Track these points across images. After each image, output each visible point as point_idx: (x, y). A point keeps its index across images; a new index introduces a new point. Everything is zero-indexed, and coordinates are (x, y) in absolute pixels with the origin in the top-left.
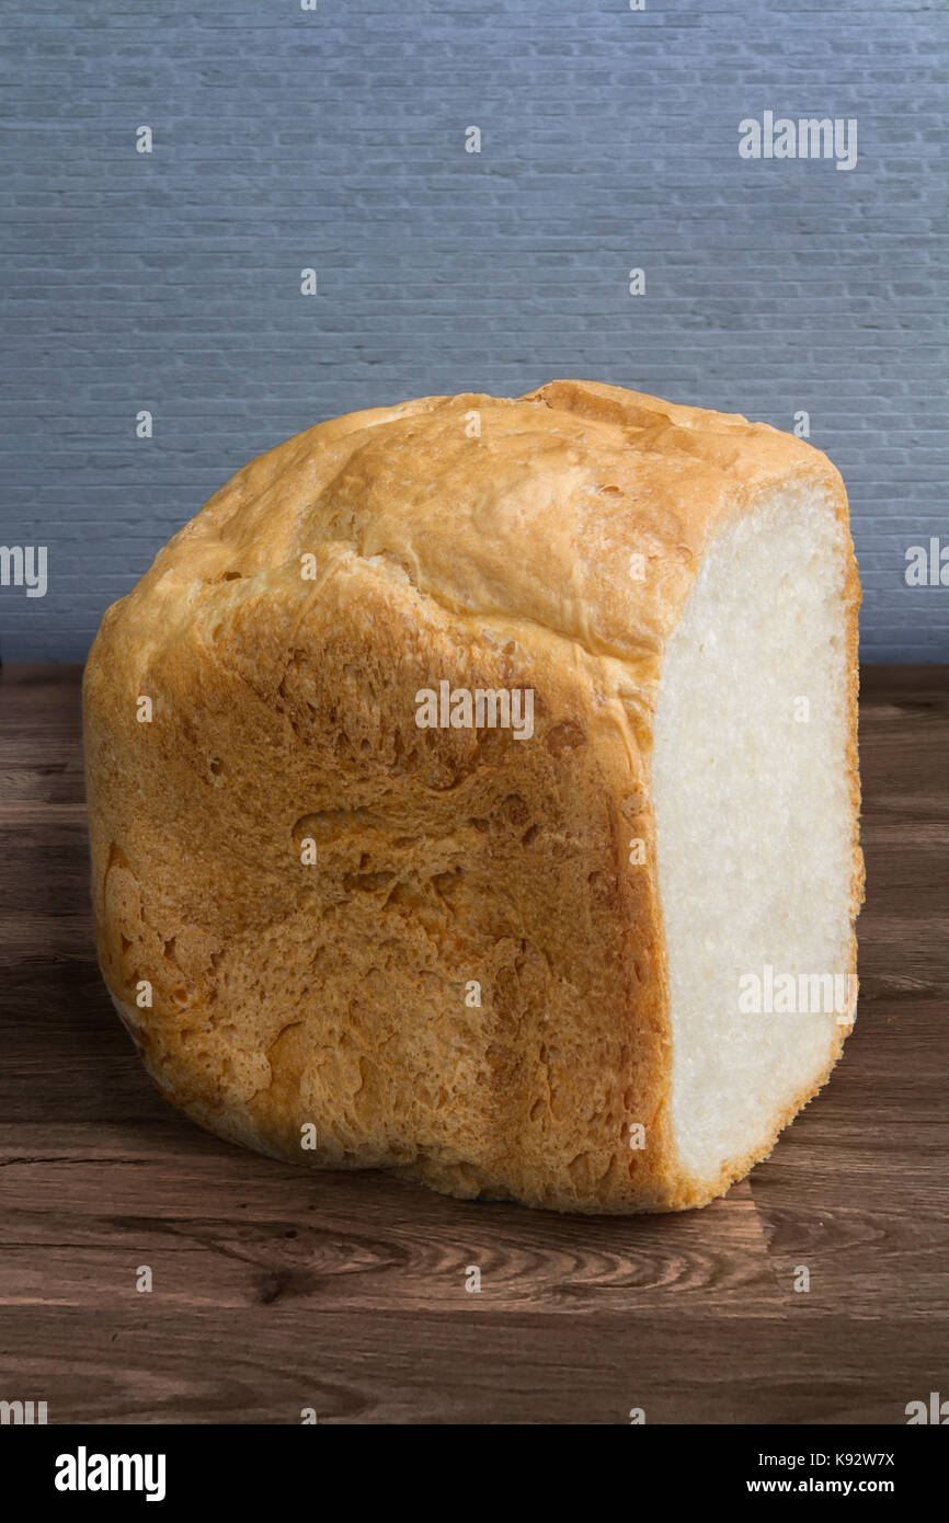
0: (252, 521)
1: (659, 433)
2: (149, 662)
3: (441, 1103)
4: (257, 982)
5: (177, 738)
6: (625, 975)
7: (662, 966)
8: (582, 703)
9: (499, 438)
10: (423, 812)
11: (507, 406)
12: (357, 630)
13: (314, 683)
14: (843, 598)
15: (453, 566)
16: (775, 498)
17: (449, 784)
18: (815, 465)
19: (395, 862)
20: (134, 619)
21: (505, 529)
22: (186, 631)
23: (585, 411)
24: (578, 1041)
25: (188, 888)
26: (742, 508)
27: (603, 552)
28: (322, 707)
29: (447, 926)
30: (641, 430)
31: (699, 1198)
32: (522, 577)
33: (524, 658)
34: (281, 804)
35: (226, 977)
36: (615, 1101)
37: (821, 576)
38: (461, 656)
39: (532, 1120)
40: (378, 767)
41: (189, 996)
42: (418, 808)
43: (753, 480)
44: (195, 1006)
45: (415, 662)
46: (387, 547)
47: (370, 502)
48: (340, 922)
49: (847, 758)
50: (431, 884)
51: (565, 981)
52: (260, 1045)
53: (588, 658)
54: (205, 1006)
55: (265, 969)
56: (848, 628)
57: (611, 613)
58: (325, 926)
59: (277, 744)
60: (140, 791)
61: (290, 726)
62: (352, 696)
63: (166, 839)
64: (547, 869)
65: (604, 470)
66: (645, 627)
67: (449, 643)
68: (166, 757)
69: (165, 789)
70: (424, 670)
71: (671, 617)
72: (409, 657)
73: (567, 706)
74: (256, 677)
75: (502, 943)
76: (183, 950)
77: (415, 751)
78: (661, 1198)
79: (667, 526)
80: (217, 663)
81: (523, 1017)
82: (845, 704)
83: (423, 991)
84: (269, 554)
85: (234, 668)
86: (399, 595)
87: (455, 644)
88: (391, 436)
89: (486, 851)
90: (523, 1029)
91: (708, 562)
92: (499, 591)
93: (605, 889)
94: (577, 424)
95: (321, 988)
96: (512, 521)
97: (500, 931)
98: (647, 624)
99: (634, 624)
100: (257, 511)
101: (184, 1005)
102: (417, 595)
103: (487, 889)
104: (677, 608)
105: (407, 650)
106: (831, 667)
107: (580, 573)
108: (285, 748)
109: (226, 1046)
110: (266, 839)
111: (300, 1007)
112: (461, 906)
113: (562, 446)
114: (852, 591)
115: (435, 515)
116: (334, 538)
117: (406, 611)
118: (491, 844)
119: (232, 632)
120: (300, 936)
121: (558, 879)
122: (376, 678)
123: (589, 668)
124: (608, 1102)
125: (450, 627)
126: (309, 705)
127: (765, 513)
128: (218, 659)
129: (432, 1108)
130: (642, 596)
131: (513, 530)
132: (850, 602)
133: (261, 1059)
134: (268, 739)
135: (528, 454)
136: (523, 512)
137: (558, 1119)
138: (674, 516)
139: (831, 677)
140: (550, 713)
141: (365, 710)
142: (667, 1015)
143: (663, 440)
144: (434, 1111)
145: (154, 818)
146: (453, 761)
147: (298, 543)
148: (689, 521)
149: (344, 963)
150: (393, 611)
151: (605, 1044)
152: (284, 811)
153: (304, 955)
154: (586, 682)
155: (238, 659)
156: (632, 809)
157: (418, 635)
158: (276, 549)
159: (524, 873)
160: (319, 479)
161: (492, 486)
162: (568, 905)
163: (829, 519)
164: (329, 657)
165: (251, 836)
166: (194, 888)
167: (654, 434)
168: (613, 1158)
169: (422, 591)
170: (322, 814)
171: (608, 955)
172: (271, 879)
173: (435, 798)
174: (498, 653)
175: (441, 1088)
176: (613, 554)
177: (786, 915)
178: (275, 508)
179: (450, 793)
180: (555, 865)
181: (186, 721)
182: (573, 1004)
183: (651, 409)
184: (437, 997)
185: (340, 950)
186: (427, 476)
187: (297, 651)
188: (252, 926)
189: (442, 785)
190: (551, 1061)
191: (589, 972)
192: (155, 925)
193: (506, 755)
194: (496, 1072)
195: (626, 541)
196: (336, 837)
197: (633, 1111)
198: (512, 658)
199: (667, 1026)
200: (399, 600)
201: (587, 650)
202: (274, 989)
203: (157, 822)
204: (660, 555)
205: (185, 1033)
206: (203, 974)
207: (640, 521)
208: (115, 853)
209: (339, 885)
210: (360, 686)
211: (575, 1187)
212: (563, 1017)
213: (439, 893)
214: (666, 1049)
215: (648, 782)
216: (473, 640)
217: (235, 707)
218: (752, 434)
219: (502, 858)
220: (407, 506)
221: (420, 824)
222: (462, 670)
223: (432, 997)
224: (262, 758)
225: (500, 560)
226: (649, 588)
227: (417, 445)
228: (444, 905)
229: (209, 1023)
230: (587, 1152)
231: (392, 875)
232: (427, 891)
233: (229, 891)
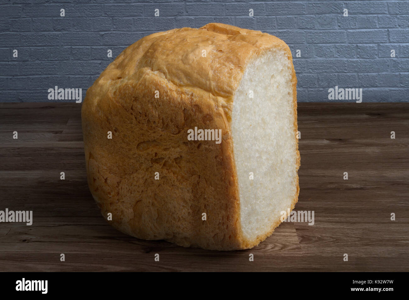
0: (125, 63)
1: (236, 36)
2: (97, 102)
3: (179, 221)
4: (130, 189)
5: (105, 122)
6: (226, 184)
7: (236, 181)
8: (212, 109)
9: (190, 38)
10: (171, 141)
11: (194, 30)
12: (151, 91)
13: (140, 106)
14: (291, 82)
15: (177, 73)
16: (268, 53)
17: (177, 133)
18: (280, 44)
19: (164, 155)
20: (94, 91)
21: (191, 62)
22: (107, 93)
23: (217, 31)
24: (214, 203)
25: (110, 164)
26: (258, 56)
27: (217, 68)
28: (143, 112)
29: (179, 172)
30: (232, 36)
31: (250, 246)
32: (195, 75)
33: (196, 97)
34: (133, 139)
35: (121, 188)
36: (225, 219)
37: (284, 75)
38: (179, 97)
39: (203, 225)
40: (158, 128)
41: (112, 193)
42: (169, 140)
43: (261, 48)
44: (113, 196)
45: (167, 99)
46: (159, 68)
47: (155, 57)
48: (151, 172)
49: (294, 126)
50: (174, 161)
51: (210, 186)
52: (131, 207)
53: (214, 97)
54: (116, 196)
55: (132, 186)
56: (293, 90)
57: (219, 84)
58: (147, 173)
59: (131, 123)
60: (96, 138)
61: (134, 118)
62: (150, 109)
63: (104, 151)
64: (204, 155)
65: (218, 46)
66: (229, 88)
67: (176, 94)
68: (102, 128)
69: (103, 137)
70: (169, 101)
71: (236, 85)
72: (165, 98)
73: (207, 110)
74: (125, 105)
75: (193, 177)
76: (109, 181)
77: (167, 124)
78: (239, 246)
79: (235, 60)
80: (115, 102)
81: (200, 197)
82: (293, 111)
83: (173, 190)
84: (129, 72)
85: (119, 103)
86: (162, 81)
87: (178, 94)
88: (162, 38)
89: (188, 151)
90: (200, 200)
91: (247, 70)
92: (189, 79)
93: (220, 160)
94: (214, 34)
95: (147, 191)
96: (192, 60)
97: (193, 173)
98: (229, 87)
99: (226, 87)
100: (126, 61)
101: (111, 196)
102: (167, 81)
103: (189, 162)
104: (238, 82)
105: (165, 96)
106: (288, 101)
107: (211, 73)
108: (133, 124)
109: (122, 207)
110: (130, 150)
111: (141, 196)
112: (183, 167)
113: (208, 40)
114: (294, 80)
115: (172, 59)
116: (146, 66)
117: (164, 85)
118: (189, 149)
119: (118, 93)
120: (140, 176)
121: (207, 158)
122: (157, 104)
123: (214, 100)
124: (223, 219)
125: (176, 90)
126: (139, 112)
127: (265, 57)
128: (115, 100)
129: (176, 222)
130: (228, 80)
131: (192, 62)
132: (294, 83)
133: (131, 210)
134: (129, 122)
135: (198, 42)
136: (195, 58)
137: (210, 224)
138: (237, 58)
139: (289, 104)
140: (203, 112)
141: (154, 113)
142: (238, 195)
143: (237, 38)
144: (177, 223)
145: (100, 145)
146: (178, 126)
147: (137, 69)
148: (241, 59)
149: (152, 183)
150: (161, 86)
151: (221, 203)
152: (134, 142)
153: (141, 181)
154: (213, 103)
155: (120, 100)
156: (226, 138)
157: (167, 92)
158: (131, 70)
159: (198, 157)
160: (143, 51)
161: (187, 51)
162: (210, 165)
163: (286, 59)
164: (144, 99)
165: (126, 149)
166: (112, 164)
167: (235, 37)
168: (225, 235)
169: (169, 80)
170: (144, 142)
171: (221, 178)
172: (132, 161)
173: (173, 137)
174: (189, 96)
175: (178, 217)
176: (220, 68)
177: (276, 169)
178: (131, 59)
179: (177, 135)
180: (206, 154)
181: (107, 118)
182: (213, 192)
183: (235, 30)
184: (177, 192)
185: (151, 180)
186: (170, 49)
187: (135, 97)
188: (128, 174)
189: (175, 133)
190: (208, 208)
191: (216, 184)
192: (101, 174)
193: (192, 124)
194: (193, 212)
195: (224, 65)
196: (148, 149)
197: (229, 221)
198: (193, 97)
199: (238, 198)
200: (162, 82)
201: (213, 95)
202: (134, 191)
203: (101, 146)
204: (233, 68)
205: (111, 204)
206: (115, 188)
207: (228, 59)
208: (91, 155)
209: (150, 162)
210: (153, 106)
211: (215, 243)
212: (210, 196)
213: (176, 163)
214: (238, 204)
215: (230, 130)
216: (182, 93)
217: (120, 114)
218: (262, 36)
219: (192, 153)
220: (164, 57)
221: (170, 144)
222: (179, 101)
223: (175, 192)
224: (127, 127)
225: (189, 71)
226: (230, 77)
227: (168, 41)
228: (178, 166)
229: (117, 201)
230: (217, 233)
231: (163, 158)
232: (173, 163)
233: (121, 165)
